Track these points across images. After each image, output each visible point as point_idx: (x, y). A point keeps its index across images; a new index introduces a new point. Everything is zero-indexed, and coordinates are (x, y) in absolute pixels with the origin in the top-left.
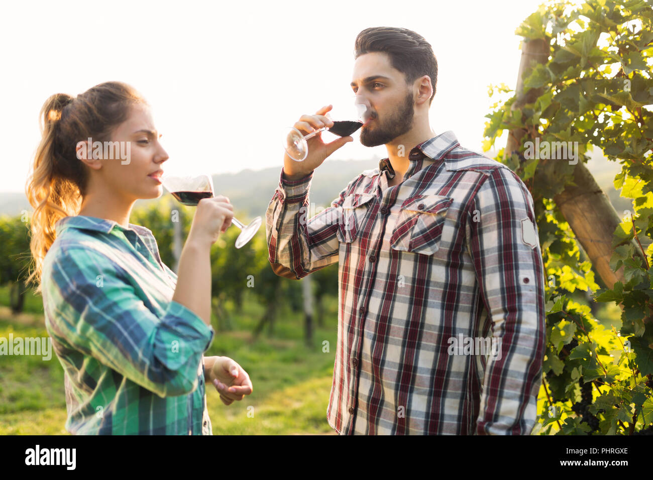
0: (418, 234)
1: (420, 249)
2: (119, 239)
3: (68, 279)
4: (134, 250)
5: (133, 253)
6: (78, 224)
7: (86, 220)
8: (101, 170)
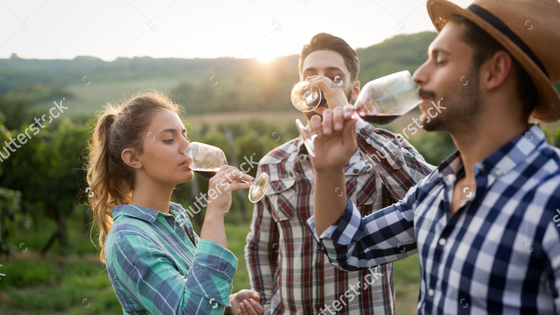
0: (361, 191)
1: (365, 202)
2: (162, 224)
3: (126, 257)
4: (173, 232)
5: (172, 235)
6: (130, 212)
7: (136, 209)
8: (143, 168)
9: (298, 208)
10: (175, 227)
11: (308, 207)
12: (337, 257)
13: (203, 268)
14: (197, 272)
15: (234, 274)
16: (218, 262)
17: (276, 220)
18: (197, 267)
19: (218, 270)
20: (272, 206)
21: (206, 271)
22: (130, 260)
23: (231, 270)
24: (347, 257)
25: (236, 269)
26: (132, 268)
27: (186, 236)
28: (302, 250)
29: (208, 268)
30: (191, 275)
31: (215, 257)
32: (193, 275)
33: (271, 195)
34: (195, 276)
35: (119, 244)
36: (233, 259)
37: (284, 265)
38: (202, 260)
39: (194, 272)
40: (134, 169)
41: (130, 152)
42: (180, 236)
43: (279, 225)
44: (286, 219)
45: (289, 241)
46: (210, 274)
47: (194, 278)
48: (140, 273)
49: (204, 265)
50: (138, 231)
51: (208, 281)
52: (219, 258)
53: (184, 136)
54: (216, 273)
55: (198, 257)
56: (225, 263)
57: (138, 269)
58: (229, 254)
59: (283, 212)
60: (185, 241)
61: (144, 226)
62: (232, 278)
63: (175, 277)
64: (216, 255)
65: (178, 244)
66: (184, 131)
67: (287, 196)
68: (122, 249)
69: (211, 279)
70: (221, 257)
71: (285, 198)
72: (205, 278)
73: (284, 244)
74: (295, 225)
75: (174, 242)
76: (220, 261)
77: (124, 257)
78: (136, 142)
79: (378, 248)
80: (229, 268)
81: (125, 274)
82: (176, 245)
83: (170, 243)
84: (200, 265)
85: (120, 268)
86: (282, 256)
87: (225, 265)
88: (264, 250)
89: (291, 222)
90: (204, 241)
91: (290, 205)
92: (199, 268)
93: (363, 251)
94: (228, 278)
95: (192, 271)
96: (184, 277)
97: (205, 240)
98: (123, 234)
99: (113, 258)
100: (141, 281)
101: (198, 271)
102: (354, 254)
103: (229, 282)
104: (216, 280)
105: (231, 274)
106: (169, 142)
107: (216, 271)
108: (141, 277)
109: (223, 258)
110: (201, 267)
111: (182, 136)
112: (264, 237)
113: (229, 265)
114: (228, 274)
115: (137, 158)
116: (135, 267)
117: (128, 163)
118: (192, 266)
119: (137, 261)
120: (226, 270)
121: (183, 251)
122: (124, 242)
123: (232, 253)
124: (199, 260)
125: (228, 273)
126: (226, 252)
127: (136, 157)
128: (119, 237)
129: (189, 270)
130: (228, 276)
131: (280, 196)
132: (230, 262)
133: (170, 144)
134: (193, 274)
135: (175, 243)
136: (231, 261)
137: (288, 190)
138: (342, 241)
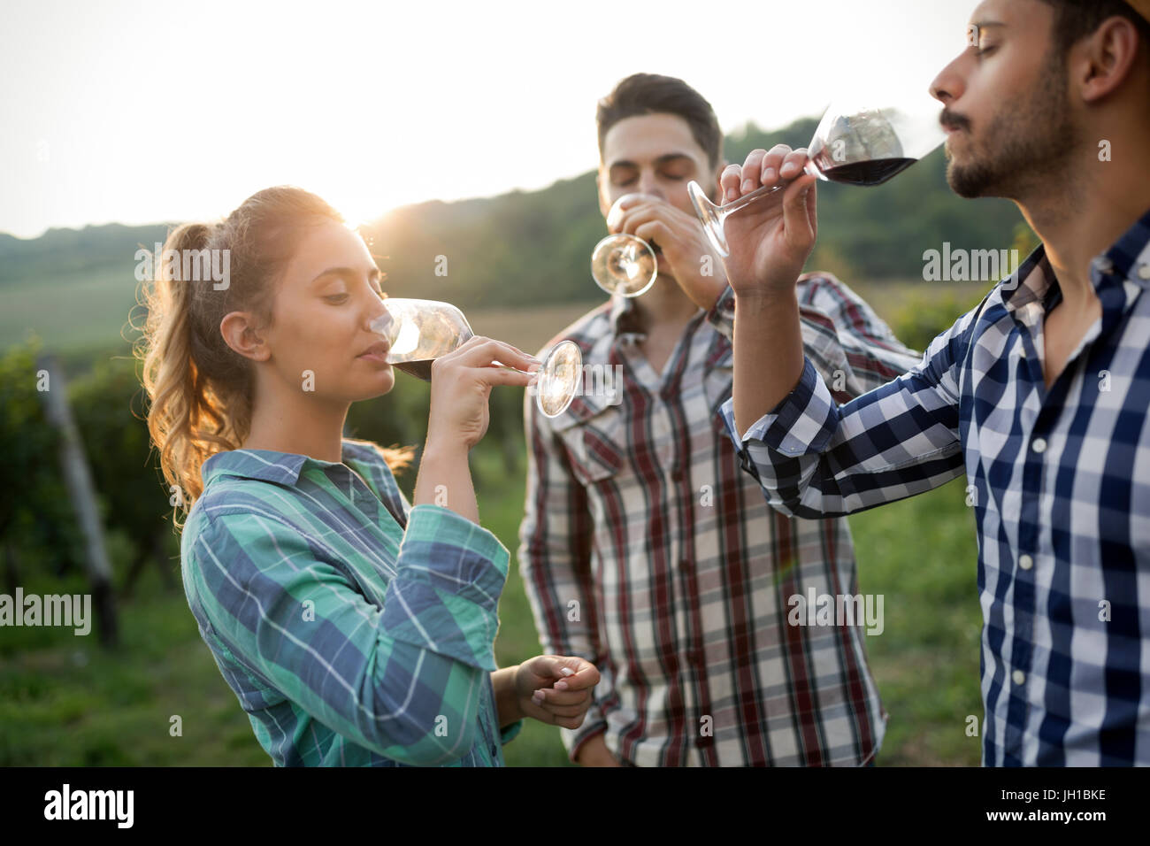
2: (318, 487)
3: (225, 572)
4: (349, 502)
5: (345, 511)
6: (237, 467)
7: (251, 457)
8: (271, 360)
9: (629, 450)
10: (352, 491)
11: (652, 444)
12: (779, 485)
13: (420, 576)
14: (404, 589)
15: (501, 587)
16: (458, 558)
17: (584, 481)
18: (406, 574)
19: (458, 580)
20: (570, 453)
21: (429, 583)
22: (235, 578)
23: (491, 578)
24: (799, 488)
25: (507, 577)
26: (243, 596)
27: (383, 511)
28: (647, 536)
29: (431, 574)
30: (392, 597)
31: (449, 548)
32: (396, 598)
33: (567, 430)
34: (401, 599)
35: (207, 541)
36: (498, 552)
37: (609, 576)
38: (419, 557)
39: (399, 589)
40: (250, 360)
41: (242, 320)
42: (367, 513)
43: (592, 491)
44: (605, 474)
45: (617, 521)
46: (440, 592)
47: (398, 604)
48: (263, 606)
49: (423, 568)
50: (251, 505)
51: (436, 609)
52: (460, 550)
53: (374, 286)
54: (452, 587)
55: (408, 551)
56: (477, 561)
57: (258, 597)
58: (487, 538)
59: (598, 461)
60: (381, 523)
61: (271, 494)
62: (496, 599)
63: (351, 609)
64: (454, 542)
65: (361, 531)
66: (373, 273)
67: (603, 425)
68: (214, 551)
69: (442, 603)
70: (466, 547)
71: (597, 430)
72: (426, 601)
73: (606, 530)
74: (628, 485)
75: (349, 526)
76: (463, 556)
77: (221, 571)
78: (257, 297)
79: (864, 470)
80: (487, 573)
81: (226, 613)
82: (354, 532)
83: (338, 529)
84: (411, 570)
85: (213, 600)
86: (601, 559)
87: (477, 568)
88: (560, 552)
89: (618, 480)
90: (421, 510)
91: (612, 444)
92: (411, 577)
93: (833, 476)
94: (485, 599)
95: (395, 587)
96: (375, 607)
97: (424, 507)
98: (215, 514)
99: (196, 577)
100: (266, 626)
101: (410, 585)
102: (814, 482)
103: (490, 608)
104: (455, 604)
105: (493, 589)
106: (336, 300)
107: (455, 583)
108: (263, 614)
109: (471, 549)
110: (415, 575)
111: (369, 285)
112: (559, 525)
113: (487, 565)
114: (485, 589)
115: (258, 337)
116: (249, 594)
117: (238, 348)
118: (394, 575)
119: (253, 578)
120: (478, 578)
121: (375, 547)
122: (219, 535)
123: (494, 536)
124: (408, 557)
125: (485, 585)
126: (477, 533)
127: (256, 332)
128: (207, 525)
129: (389, 585)
130: (485, 593)
131: (587, 429)
132: (489, 559)
133: (341, 304)
134: (397, 593)
135: (352, 529)
136: (493, 557)
137: (603, 413)
138: (788, 449)
